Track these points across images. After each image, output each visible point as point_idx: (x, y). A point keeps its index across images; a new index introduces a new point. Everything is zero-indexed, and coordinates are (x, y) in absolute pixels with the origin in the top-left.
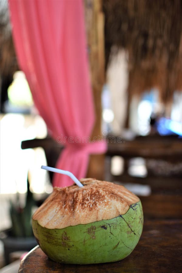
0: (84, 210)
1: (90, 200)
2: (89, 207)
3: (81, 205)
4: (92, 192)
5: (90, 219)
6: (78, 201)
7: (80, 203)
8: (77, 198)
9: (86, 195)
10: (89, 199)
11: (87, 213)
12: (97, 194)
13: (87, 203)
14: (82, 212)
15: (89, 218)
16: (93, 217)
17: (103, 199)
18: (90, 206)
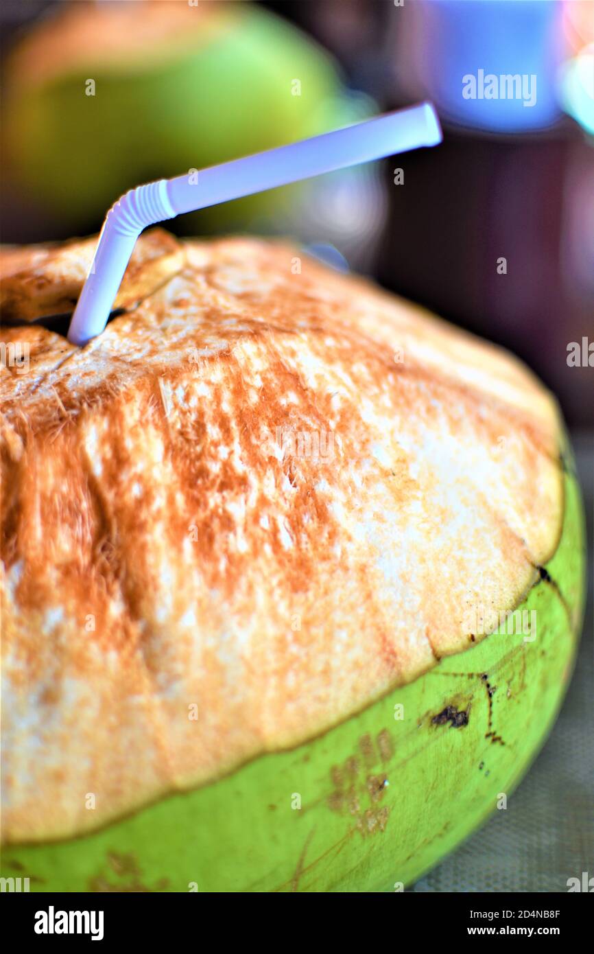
0: (240, 597)
1: (253, 479)
2: (268, 549)
3: (188, 544)
4: (239, 391)
5: (326, 672)
6: (144, 515)
7: (178, 528)
8: (124, 477)
9: (200, 427)
10: (240, 467)
11: (275, 617)
12: (290, 406)
13: (238, 509)
14: (232, 623)
15: (319, 667)
16: (348, 647)
17: (357, 446)
18: (276, 545)
